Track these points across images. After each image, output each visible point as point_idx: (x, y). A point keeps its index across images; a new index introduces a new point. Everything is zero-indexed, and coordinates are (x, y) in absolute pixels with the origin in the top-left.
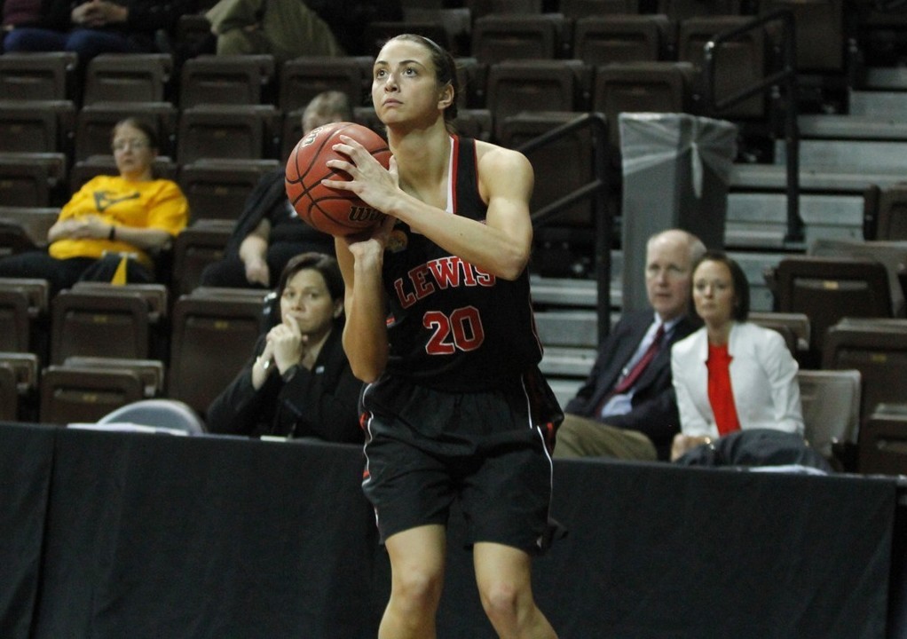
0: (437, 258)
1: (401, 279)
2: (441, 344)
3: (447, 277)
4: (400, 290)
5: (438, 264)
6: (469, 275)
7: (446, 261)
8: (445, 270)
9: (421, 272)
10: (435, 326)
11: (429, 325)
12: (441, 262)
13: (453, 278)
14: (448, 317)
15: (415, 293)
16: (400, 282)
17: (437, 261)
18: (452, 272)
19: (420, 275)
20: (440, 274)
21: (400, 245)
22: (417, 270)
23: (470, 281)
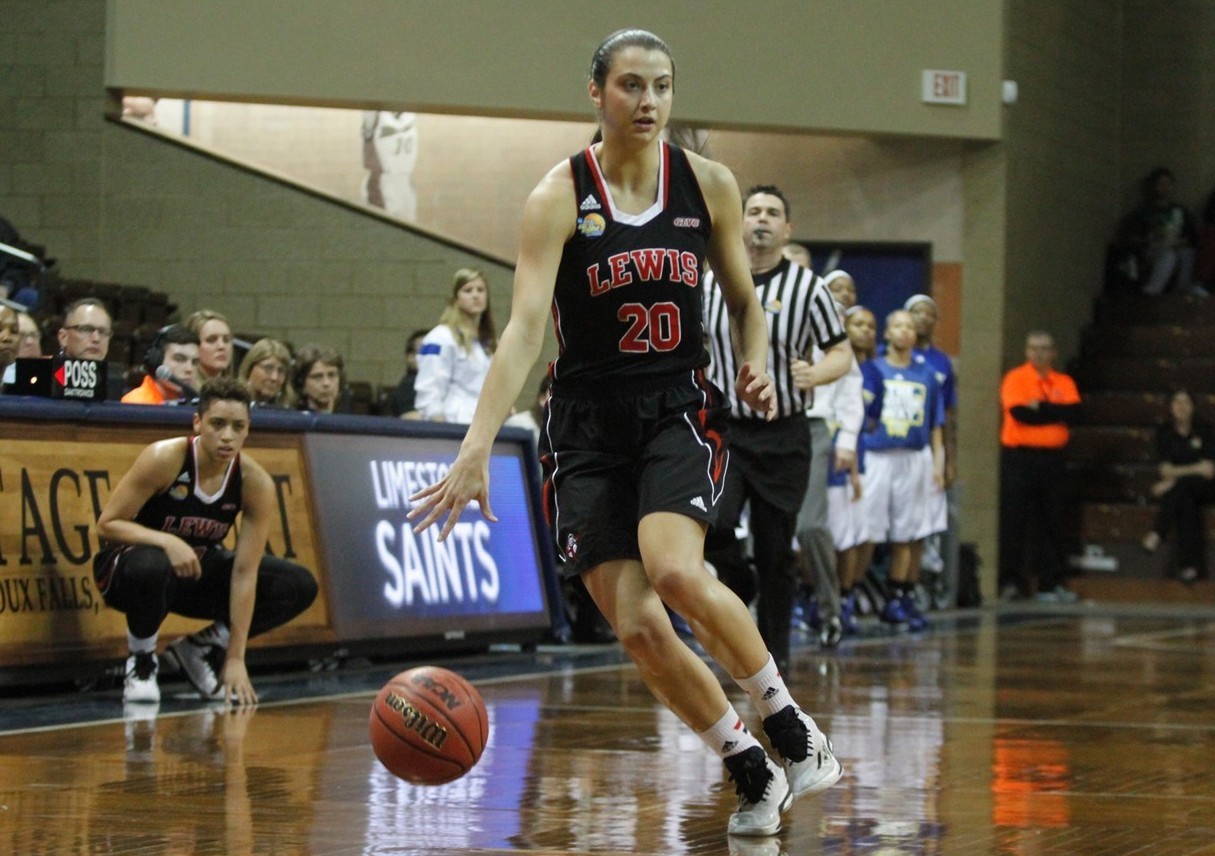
0: (642, 248)
1: (597, 265)
2: (635, 340)
3: (650, 269)
4: (593, 276)
5: (642, 254)
6: (675, 270)
7: (651, 252)
8: (649, 261)
9: (622, 260)
10: (633, 319)
11: (625, 317)
12: (645, 253)
13: (656, 271)
14: (648, 309)
15: (611, 281)
16: (595, 268)
17: (642, 251)
18: (655, 263)
19: (620, 263)
20: (644, 265)
21: (597, 229)
22: (619, 258)
23: (675, 276)
